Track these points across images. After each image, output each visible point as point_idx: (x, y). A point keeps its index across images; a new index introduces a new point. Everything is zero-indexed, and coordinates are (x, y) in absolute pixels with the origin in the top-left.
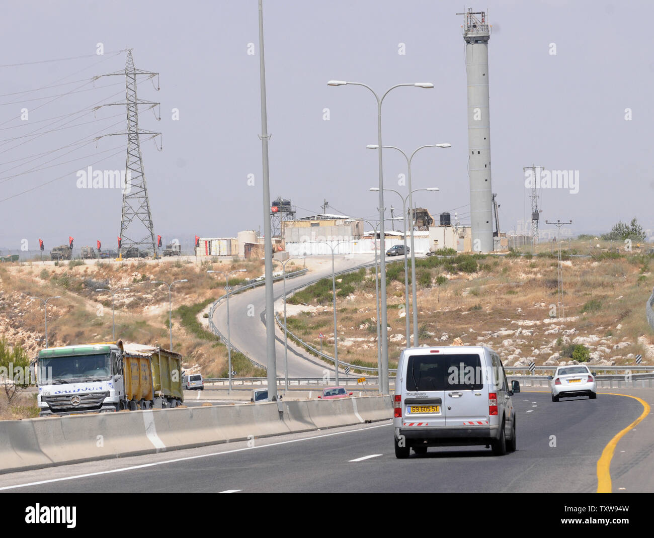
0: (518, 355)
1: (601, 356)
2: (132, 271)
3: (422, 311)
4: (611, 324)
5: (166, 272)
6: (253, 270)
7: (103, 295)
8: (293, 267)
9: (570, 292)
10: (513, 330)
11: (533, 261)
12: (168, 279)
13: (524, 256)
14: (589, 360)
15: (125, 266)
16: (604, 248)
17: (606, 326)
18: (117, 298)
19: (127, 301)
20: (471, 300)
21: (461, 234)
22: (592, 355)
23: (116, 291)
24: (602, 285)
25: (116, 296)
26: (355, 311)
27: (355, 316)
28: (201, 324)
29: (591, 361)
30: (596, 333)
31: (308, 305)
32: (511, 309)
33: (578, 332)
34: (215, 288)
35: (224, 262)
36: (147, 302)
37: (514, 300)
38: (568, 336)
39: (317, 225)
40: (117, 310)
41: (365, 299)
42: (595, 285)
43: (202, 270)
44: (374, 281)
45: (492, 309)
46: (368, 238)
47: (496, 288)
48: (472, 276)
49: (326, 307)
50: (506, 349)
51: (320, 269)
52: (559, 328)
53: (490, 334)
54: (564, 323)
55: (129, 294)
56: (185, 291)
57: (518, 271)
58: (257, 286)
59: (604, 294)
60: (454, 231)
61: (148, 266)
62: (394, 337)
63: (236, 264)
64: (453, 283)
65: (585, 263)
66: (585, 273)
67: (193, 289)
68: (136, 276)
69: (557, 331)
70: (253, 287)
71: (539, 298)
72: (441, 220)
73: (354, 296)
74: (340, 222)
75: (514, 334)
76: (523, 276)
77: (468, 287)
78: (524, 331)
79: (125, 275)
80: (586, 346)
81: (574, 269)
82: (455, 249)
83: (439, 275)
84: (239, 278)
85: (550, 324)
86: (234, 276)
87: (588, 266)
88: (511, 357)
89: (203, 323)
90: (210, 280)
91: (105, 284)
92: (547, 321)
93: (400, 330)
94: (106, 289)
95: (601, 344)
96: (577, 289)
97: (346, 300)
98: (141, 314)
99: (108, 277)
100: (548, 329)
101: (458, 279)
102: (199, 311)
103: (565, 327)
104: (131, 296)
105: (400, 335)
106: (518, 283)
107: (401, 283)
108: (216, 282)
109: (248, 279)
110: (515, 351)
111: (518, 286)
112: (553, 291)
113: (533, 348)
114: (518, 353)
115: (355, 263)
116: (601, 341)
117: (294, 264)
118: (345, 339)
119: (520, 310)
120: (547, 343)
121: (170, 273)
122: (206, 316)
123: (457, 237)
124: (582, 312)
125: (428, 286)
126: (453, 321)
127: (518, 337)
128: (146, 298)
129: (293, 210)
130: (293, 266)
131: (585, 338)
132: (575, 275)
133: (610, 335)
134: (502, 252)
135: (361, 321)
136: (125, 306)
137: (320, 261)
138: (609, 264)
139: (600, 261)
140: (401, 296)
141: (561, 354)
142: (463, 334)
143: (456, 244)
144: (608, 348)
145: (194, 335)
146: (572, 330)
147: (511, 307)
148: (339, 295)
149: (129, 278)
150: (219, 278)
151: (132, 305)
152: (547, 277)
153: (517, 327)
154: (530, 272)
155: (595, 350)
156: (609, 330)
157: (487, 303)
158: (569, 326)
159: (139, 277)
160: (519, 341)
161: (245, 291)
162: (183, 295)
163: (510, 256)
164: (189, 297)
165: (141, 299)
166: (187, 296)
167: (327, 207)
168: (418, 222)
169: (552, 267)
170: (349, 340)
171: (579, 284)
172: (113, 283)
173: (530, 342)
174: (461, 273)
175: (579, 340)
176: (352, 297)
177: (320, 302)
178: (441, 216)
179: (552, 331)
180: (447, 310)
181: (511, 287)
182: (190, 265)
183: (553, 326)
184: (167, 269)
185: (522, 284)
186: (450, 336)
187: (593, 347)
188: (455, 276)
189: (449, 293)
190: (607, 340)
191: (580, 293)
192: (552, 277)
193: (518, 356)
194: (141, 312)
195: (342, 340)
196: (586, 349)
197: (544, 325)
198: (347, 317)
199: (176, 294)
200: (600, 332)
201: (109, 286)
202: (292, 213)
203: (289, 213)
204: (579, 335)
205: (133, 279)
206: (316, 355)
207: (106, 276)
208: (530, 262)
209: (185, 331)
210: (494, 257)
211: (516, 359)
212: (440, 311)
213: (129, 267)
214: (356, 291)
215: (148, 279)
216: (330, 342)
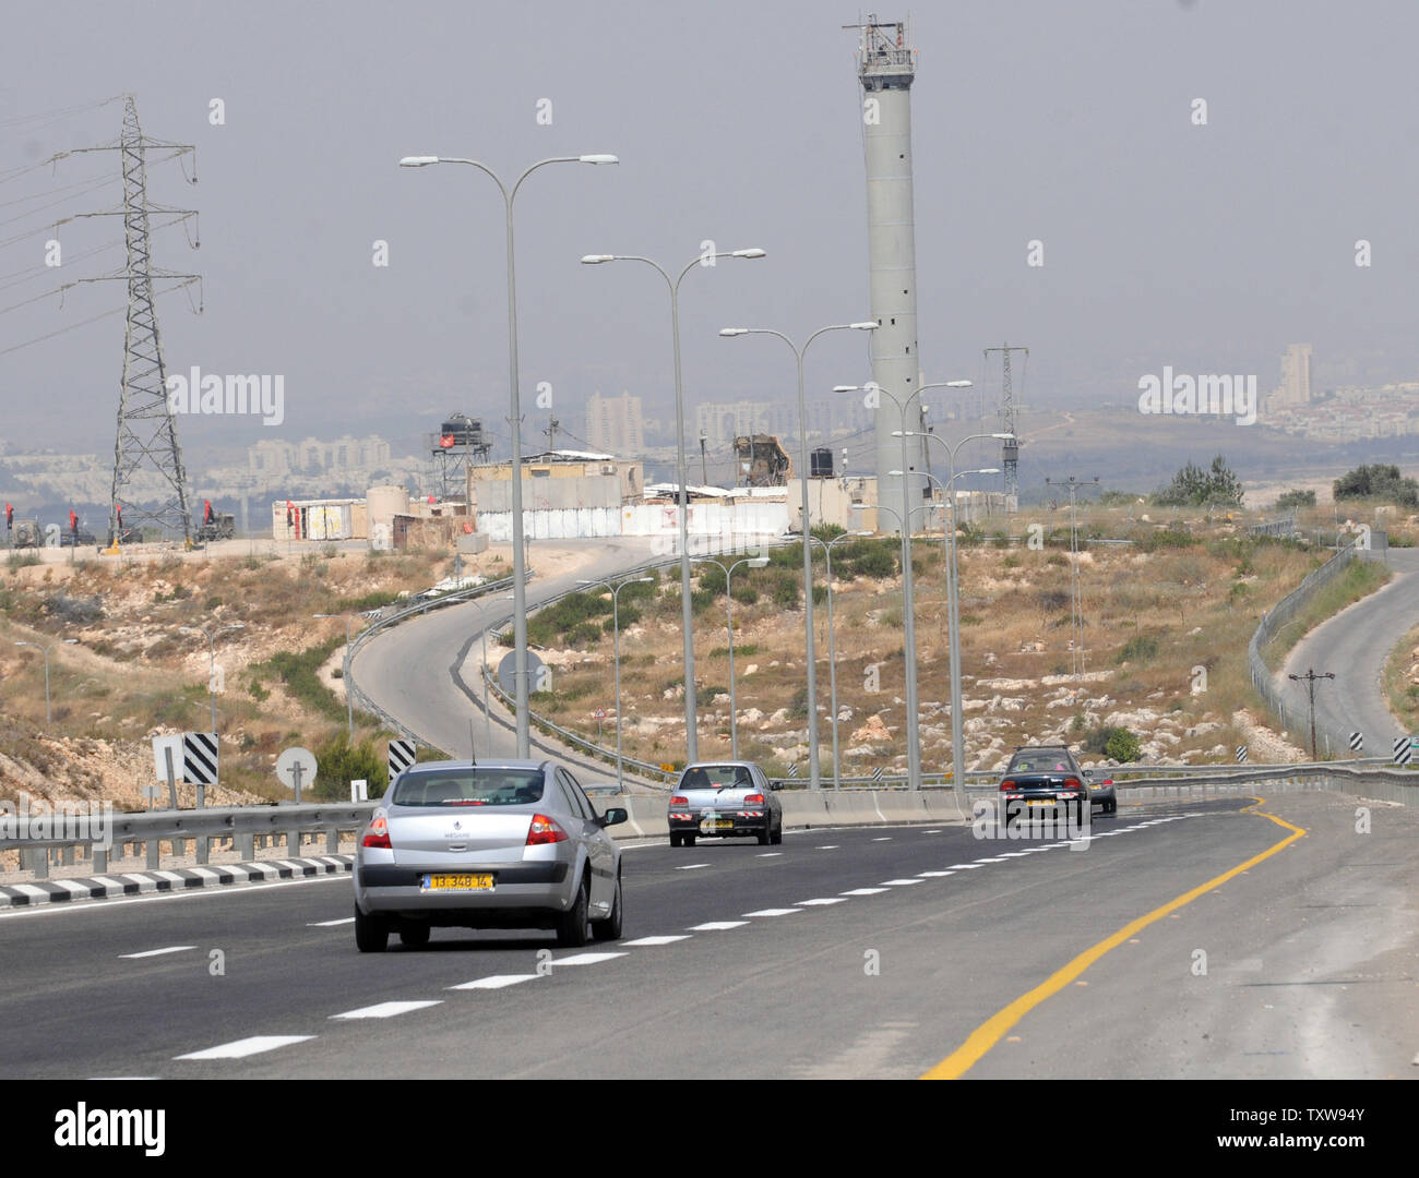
0: (998, 748)
1: (1161, 751)
2: (152, 578)
3: (790, 661)
4: (1180, 686)
5: (226, 578)
6: (415, 572)
7: (93, 629)
8: (499, 568)
9: (1093, 618)
10: (984, 699)
11: (1011, 551)
12: (233, 593)
13: (993, 542)
14: (1138, 759)
15: (134, 566)
16: (1158, 523)
17: (1170, 689)
18: (126, 638)
19: (148, 642)
20: (888, 636)
21: (857, 494)
22: (1144, 749)
23: (119, 620)
24: (1156, 602)
25: (121, 631)
26: (650, 660)
27: (649, 671)
28: (332, 692)
29: (1143, 759)
30: (1151, 704)
31: (547, 649)
32: (975, 655)
33: (1114, 701)
34: (337, 614)
35: (349, 557)
36: (192, 645)
37: (979, 638)
38: (1094, 710)
39: (545, 473)
40: (128, 661)
41: (663, 634)
42: (1140, 604)
43: (304, 573)
44: (680, 598)
45: (935, 657)
46: (657, 503)
47: (937, 609)
48: (883, 586)
49: (584, 652)
50: (973, 738)
51: (558, 572)
52: (1075, 695)
53: (937, 709)
54: (1084, 685)
55: (150, 627)
56: (272, 619)
57: (980, 573)
58: (431, 609)
59: (1161, 623)
60: (840, 487)
61: (185, 566)
62: (742, 714)
63: (378, 560)
64: (843, 600)
65: (1120, 555)
66: (1120, 578)
67: (290, 616)
68: (160, 587)
69: (1072, 701)
70: (421, 612)
71: (1030, 632)
72: (814, 465)
73: (639, 630)
74: (595, 469)
75: (986, 706)
76: (990, 585)
77: (878, 608)
78: (1006, 702)
79: (136, 586)
80: (1132, 731)
81: (1096, 569)
82: (844, 525)
83: (816, 584)
84: (386, 590)
85: (1055, 687)
86: (375, 586)
87: (1126, 561)
88: (984, 753)
89: (335, 690)
90: (325, 597)
91: (93, 606)
92: (1048, 680)
93: (749, 700)
94: (95, 617)
95: (1162, 727)
96: (1105, 611)
97: (624, 637)
98: (180, 669)
99: (100, 591)
100: (1053, 698)
101: (855, 590)
102: (320, 664)
103: (1086, 692)
104: (158, 631)
105: (755, 710)
106: (982, 598)
107: (735, 602)
108: (338, 598)
109: (405, 593)
110: (991, 741)
111: (982, 607)
112: (1058, 616)
113: (1026, 736)
114: (996, 746)
115: (632, 557)
116: (1161, 722)
117: (501, 560)
118: (640, 720)
119: (992, 659)
120: (1054, 724)
121: (235, 580)
122: (337, 675)
123: (846, 500)
124: (1120, 662)
125: (794, 607)
126: (856, 681)
127: (995, 714)
128: (188, 635)
129: (486, 440)
130: (499, 564)
131: (1129, 715)
132: (1100, 582)
133: (1179, 709)
134: (942, 531)
135: (665, 683)
136: (143, 653)
137: (556, 553)
138: (1170, 557)
139: (1152, 551)
140: (737, 628)
141: (1083, 747)
142: (882, 709)
143: (845, 514)
144: (1175, 735)
145: (321, 714)
146: (1103, 699)
147: (972, 652)
148: (609, 627)
149: (146, 592)
150: (343, 591)
151: (160, 651)
152: (1041, 587)
153: (991, 693)
154: (1006, 576)
155: (1149, 738)
156: (1175, 700)
157: (924, 644)
158: (1096, 689)
159: (169, 589)
160: (998, 723)
161: (406, 619)
162: (267, 628)
163: (961, 542)
164: (281, 633)
165: (178, 637)
166: (279, 631)
167: (555, 431)
168: (756, 466)
169: (1051, 566)
170: (649, 723)
171: (1109, 601)
172: (112, 604)
173: (1018, 724)
174: (860, 579)
175: (1118, 718)
176: (635, 631)
177: (571, 643)
178: (813, 456)
179: (1062, 702)
180: (841, 659)
181: (967, 609)
182: (277, 564)
183: (1063, 690)
184: (226, 573)
185: (990, 601)
186: (855, 714)
187: (1146, 732)
188: (849, 586)
189: (838, 621)
190: (1173, 718)
191: (1114, 622)
192: (1053, 588)
193: (998, 751)
194: (180, 666)
195: (635, 722)
196: (1133, 736)
197: (1044, 688)
198: (635, 674)
199: (251, 625)
200: (1157, 703)
201: (104, 609)
202: (484, 449)
203: (479, 446)
204: (1116, 708)
205: (154, 594)
206: (590, 753)
207: (95, 588)
208: (1004, 554)
209: (299, 707)
210: (929, 544)
211: (995, 758)
212: (826, 660)
213: (144, 569)
214: (643, 617)
215: (188, 594)
216: (610, 726)
